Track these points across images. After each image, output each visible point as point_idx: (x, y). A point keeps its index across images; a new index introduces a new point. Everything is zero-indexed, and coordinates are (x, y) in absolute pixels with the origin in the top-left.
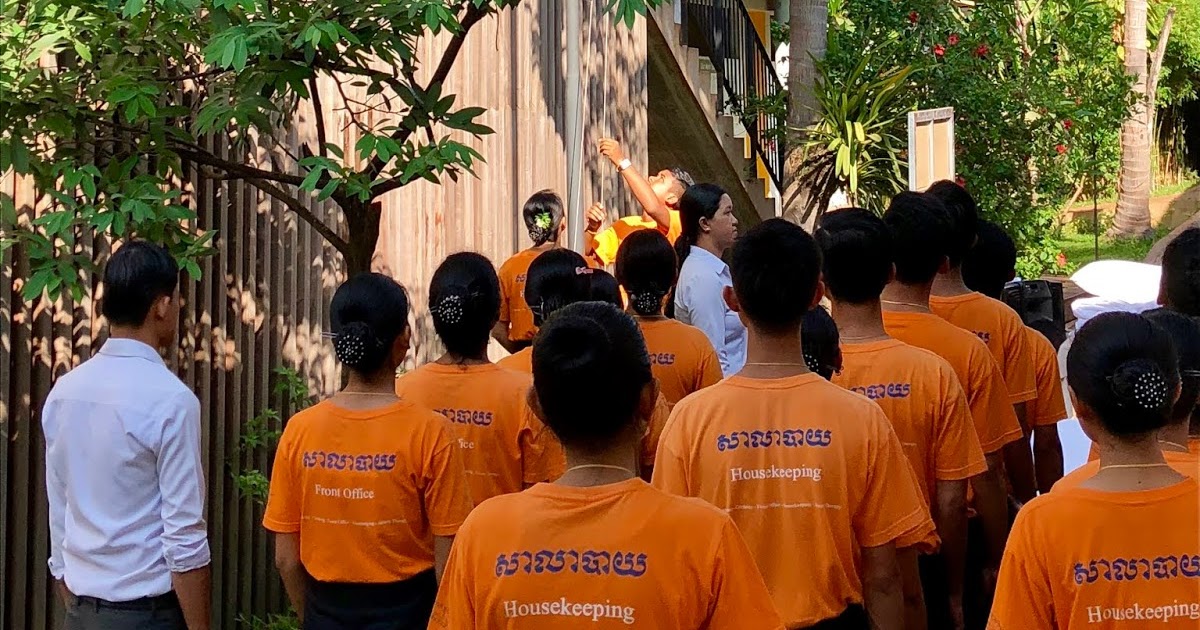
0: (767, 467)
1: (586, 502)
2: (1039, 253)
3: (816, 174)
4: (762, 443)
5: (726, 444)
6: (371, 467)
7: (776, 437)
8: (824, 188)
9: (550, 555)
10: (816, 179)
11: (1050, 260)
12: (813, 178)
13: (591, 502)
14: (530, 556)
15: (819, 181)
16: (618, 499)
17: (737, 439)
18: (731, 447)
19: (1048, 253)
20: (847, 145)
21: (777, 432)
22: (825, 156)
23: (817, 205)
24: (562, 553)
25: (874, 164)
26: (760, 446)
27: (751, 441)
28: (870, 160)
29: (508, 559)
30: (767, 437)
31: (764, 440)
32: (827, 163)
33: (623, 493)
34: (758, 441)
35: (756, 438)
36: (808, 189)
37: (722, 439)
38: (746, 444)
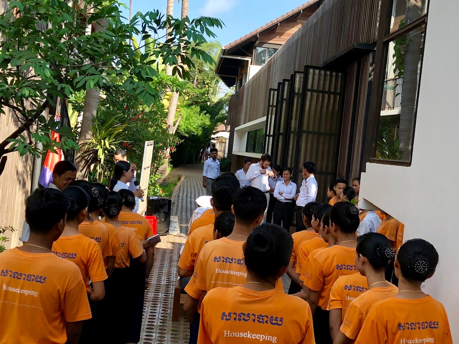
0: (230, 270)
1: (258, 297)
2: (154, 189)
3: (88, 156)
4: (229, 262)
5: (216, 260)
6: (67, 257)
7: (234, 261)
8: (90, 161)
9: (244, 315)
10: (88, 158)
11: (158, 191)
12: (86, 158)
13: (261, 297)
14: (236, 314)
15: (89, 159)
16: (271, 296)
17: (220, 259)
18: (218, 261)
19: (157, 189)
20: (102, 148)
21: (235, 259)
22: (92, 151)
23: (86, 167)
24: (249, 314)
25: (109, 155)
26: (228, 262)
27: (225, 260)
28: (107, 154)
29: (227, 314)
30: (231, 260)
31: (230, 261)
32: (92, 153)
33: (273, 294)
34: (228, 261)
35: (227, 260)
36: (84, 161)
37: (216, 258)
38: (223, 261)
